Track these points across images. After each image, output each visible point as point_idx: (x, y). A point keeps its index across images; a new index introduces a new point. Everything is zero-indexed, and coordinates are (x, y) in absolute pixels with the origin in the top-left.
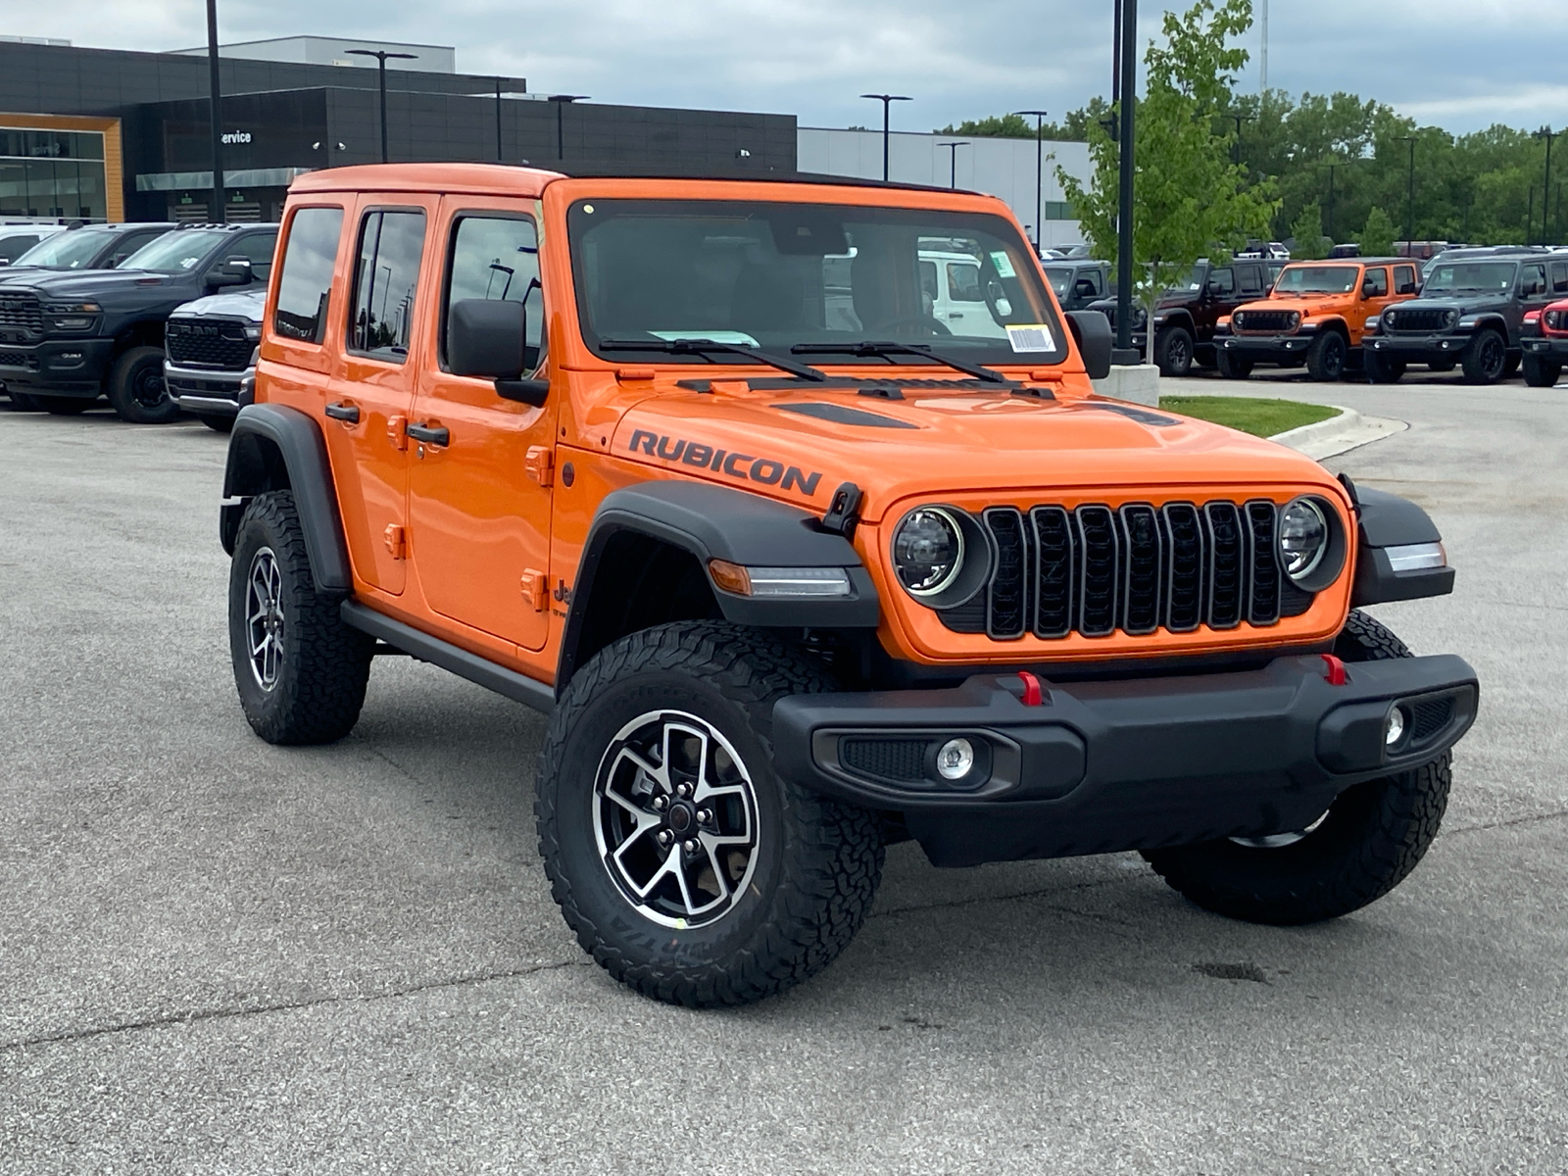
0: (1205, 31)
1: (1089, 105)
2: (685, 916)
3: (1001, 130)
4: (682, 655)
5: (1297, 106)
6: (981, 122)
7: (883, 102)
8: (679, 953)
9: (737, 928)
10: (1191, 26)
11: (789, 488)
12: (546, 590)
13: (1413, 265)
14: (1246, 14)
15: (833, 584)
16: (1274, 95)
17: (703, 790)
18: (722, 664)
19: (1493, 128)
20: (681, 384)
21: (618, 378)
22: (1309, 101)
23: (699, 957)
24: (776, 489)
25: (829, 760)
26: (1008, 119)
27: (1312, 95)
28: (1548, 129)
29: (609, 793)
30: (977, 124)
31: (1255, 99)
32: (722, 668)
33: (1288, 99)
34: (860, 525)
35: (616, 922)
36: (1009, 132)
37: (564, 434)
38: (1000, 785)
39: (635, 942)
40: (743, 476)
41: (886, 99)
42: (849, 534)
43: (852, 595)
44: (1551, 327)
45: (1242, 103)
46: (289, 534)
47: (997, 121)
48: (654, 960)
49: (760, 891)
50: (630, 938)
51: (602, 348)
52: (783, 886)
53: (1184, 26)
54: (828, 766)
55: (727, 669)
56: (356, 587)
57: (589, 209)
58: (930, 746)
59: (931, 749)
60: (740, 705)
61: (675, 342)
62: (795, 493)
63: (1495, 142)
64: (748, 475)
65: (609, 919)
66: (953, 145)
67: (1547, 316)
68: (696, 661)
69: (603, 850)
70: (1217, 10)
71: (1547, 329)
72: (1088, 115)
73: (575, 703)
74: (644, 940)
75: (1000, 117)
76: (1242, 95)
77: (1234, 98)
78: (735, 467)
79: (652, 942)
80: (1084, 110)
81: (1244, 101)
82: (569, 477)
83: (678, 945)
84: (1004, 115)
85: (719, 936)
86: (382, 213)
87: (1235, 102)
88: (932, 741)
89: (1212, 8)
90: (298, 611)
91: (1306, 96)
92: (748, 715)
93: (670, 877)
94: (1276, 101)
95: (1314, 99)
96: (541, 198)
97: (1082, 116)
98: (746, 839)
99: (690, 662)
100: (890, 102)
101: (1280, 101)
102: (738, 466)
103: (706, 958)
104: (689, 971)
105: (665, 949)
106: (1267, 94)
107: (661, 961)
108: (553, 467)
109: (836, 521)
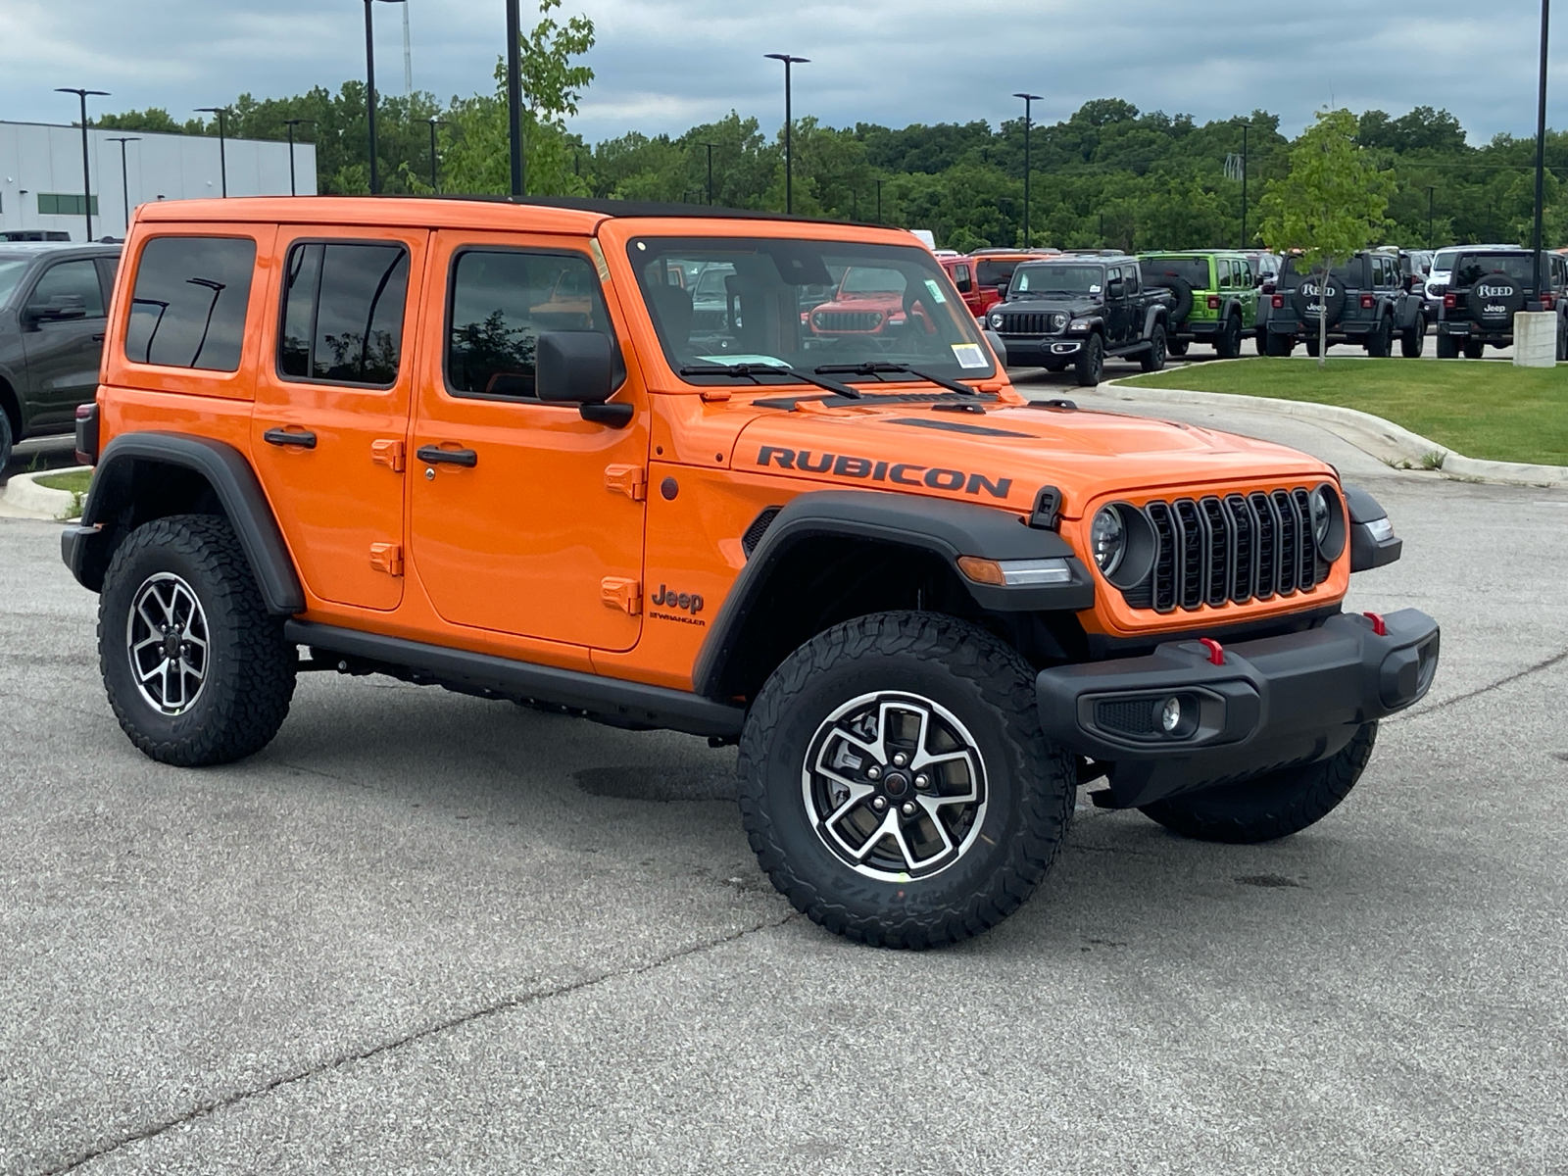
0: (549, 48)
1: (238, 102)
2: (908, 870)
3: (145, 125)
4: (905, 642)
5: (446, 108)
6: (123, 116)
7: (79, 97)
8: (908, 902)
9: (970, 875)
10: (538, 44)
11: (977, 493)
12: (640, 596)
13: (679, 270)
14: (589, 34)
15: (1053, 572)
16: (422, 98)
17: (923, 758)
18: (948, 647)
19: (629, 135)
20: (755, 403)
21: (704, 400)
22: (458, 104)
23: (931, 904)
24: (961, 494)
25: (1090, 722)
26: (152, 113)
27: (461, 99)
28: (666, 137)
29: (819, 769)
30: (118, 117)
31: (404, 101)
32: (948, 650)
33: (435, 102)
34: (1064, 523)
35: (836, 881)
36: (155, 126)
37: (660, 451)
38: (1205, 733)
39: (859, 898)
40: (918, 483)
41: (82, 93)
42: (1057, 529)
43: (1074, 580)
44: (819, 328)
45: (392, 105)
46: (213, 559)
47: (140, 115)
48: (884, 910)
49: (993, 840)
50: (855, 894)
51: (684, 373)
52: (1021, 834)
53: (532, 44)
54: (1090, 726)
55: (953, 651)
56: (309, 605)
57: (641, 246)
58: (1156, 705)
59: (1158, 706)
60: (971, 681)
61: (737, 367)
62: (984, 496)
63: (632, 149)
64: (923, 483)
65: (828, 881)
66: (123, 140)
67: (815, 317)
68: (919, 646)
69: (815, 820)
70: (559, 29)
71: (815, 330)
72: (237, 111)
73: (786, 691)
74: (869, 895)
75: (142, 110)
76: (391, 97)
77: (382, 99)
78: (904, 476)
79: (877, 895)
80: (233, 106)
81: (393, 102)
82: (670, 491)
83: (905, 897)
84: (147, 109)
85: (950, 884)
86: (325, 244)
87: (384, 104)
88: (1158, 700)
89: (555, 27)
90: (236, 632)
91: (455, 99)
92: (980, 689)
93: (887, 837)
94: (424, 104)
95: (463, 102)
96: (595, 236)
97: (231, 113)
98: (973, 797)
99: (915, 647)
100: (87, 97)
101: (428, 104)
102: (907, 474)
103: (939, 904)
104: (921, 916)
105: (892, 900)
106: (415, 96)
107: (891, 911)
108: (643, 483)
109: (1044, 518)
